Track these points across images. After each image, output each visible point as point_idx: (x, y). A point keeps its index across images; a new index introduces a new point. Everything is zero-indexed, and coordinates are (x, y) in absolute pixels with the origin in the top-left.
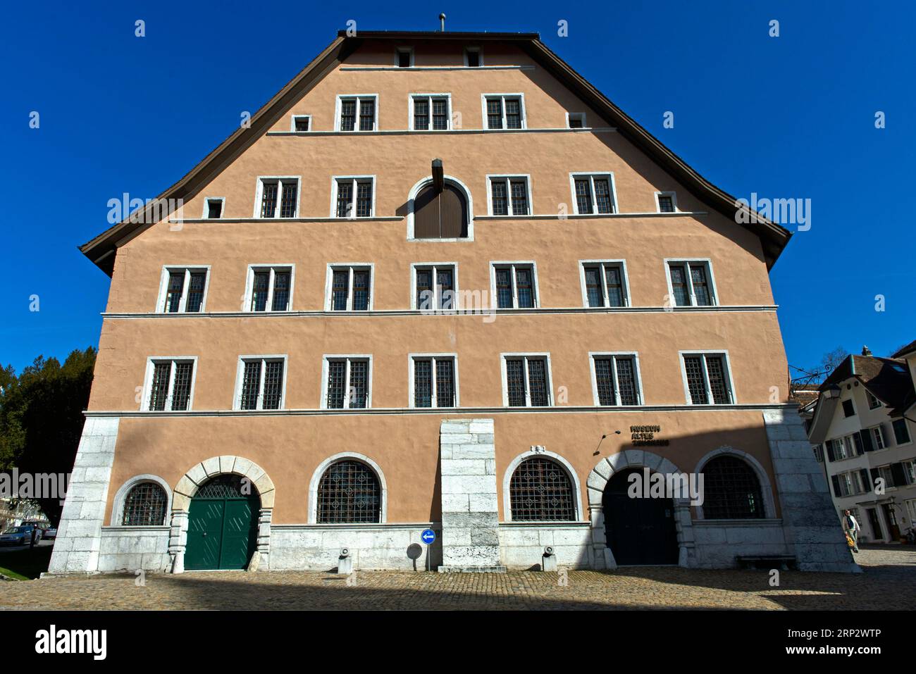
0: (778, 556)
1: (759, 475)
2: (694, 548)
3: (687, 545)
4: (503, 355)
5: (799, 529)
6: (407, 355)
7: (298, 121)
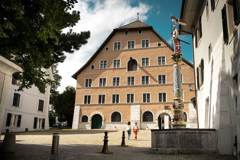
1: (187, 114)
4: (142, 93)
5: (191, 123)
6: (126, 93)
7: (107, 48)
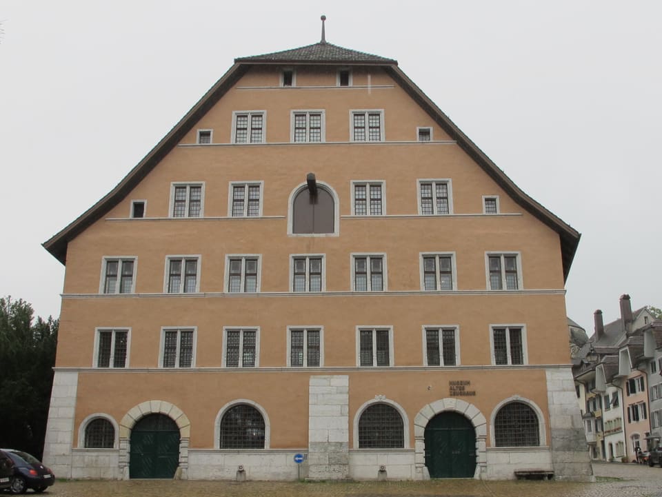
0: (543, 472)
1: (538, 416)
2: (486, 467)
3: (481, 464)
4: (357, 327)
5: (558, 453)
6: (286, 326)
7: (202, 134)
